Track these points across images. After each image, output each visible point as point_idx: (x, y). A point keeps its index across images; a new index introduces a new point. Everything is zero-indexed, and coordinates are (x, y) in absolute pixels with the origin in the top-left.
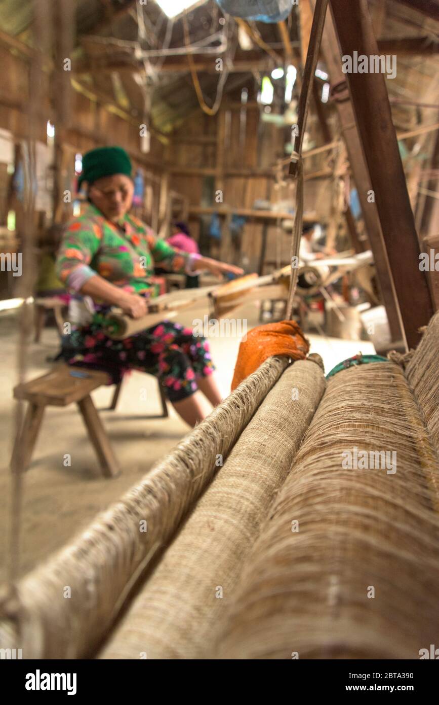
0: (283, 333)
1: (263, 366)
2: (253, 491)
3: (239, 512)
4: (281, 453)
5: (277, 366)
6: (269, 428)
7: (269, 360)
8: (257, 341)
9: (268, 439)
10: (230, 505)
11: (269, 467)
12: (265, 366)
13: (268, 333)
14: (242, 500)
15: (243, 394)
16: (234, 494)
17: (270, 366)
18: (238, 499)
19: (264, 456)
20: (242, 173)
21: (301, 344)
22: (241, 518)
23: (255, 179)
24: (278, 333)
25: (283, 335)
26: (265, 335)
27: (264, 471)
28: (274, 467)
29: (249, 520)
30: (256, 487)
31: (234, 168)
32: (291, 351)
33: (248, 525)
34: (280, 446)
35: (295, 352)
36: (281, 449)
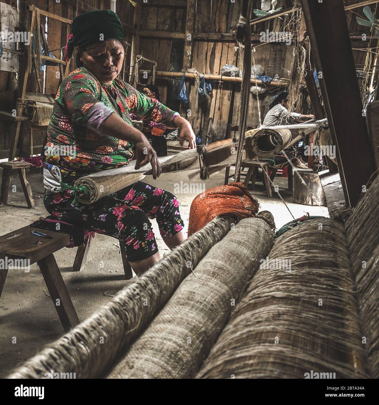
0: (230, 195)
1: (209, 225)
2: (177, 332)
3: (160, 351)
4: (212, 297)
5: (223, 225)
6: (203, 278)
7: (215, 220)
8: (205, 204)
9: (200, 287)
10: (152, 346)
11: (197, 311)
12: (210, 225)
13: (216, 195)
14: (165, 342)
15: (185, 252)
16: (158, 338)
17: (216, 225)
18: (161, 340)
19: (192, 303)
20: (211, 38)
21: (249, 204)
22: (162, 356)
23: (224, 43)
24: (225, 194)
25: (231, 196)
26: (212, 197)
27: (190, 315)
28: (202, 310)
29: (170, 356)
30: (180, 329)
31: (203, 32)
32: (238, 210)
33: (169, 360)
34: (212, 292)
35: (241, 211)
36: (212, 294)
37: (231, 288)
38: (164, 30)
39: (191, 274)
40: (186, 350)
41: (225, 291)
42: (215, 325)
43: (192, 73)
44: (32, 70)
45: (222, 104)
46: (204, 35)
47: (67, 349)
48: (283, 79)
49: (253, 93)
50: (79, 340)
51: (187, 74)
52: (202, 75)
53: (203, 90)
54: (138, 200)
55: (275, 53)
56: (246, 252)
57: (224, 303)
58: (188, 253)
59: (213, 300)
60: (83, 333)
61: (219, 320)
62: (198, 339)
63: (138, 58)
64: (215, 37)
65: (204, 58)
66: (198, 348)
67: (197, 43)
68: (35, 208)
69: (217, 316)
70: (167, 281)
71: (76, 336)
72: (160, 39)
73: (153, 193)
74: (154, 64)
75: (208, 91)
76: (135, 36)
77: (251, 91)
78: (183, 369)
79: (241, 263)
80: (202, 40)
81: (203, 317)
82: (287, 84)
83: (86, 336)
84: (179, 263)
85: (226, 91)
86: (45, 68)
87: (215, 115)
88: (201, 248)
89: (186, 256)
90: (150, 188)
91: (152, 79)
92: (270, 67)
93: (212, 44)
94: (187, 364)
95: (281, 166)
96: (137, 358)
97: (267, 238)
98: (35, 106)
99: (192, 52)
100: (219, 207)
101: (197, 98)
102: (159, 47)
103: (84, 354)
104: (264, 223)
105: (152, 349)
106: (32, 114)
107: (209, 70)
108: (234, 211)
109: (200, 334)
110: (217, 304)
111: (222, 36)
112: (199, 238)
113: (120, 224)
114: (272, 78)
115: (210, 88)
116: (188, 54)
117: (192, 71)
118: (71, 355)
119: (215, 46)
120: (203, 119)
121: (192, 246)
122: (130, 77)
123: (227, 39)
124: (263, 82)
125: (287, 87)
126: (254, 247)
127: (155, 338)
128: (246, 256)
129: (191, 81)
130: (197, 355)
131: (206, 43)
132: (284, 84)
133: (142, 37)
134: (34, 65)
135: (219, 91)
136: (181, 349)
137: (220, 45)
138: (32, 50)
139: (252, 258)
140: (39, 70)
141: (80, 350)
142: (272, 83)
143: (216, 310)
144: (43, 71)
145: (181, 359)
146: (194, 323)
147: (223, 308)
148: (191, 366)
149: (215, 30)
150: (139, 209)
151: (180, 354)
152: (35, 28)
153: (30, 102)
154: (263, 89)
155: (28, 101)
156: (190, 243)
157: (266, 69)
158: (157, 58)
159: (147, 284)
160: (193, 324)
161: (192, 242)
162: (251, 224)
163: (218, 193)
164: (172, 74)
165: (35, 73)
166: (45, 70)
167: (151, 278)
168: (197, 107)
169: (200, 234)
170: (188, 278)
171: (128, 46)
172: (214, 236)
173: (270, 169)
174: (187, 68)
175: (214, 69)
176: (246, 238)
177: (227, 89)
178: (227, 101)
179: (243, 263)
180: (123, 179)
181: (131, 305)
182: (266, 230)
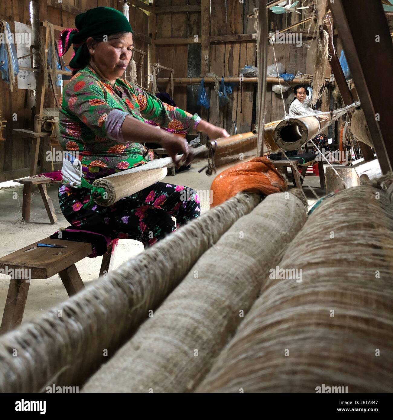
0: (253, 171)
1: (231, 200)
2: (194, 307)
3: (174, 328)
5: (247, 201)
6: (225, 251)
7: (238, 196)
8: (226, 182)
9: (221, 259)
11: (218, 284)
12: (233, 201)
13: (238, 173)
14: (179, 318)
15: (203, 225)
16: (171, 314)
17: (239, 201)
18: (174, 317)
19: (212, 275)
20: (228, 40)
21: (276, 181)
22: (176, 334)
23: (242, 44)
24: (248, 171)
25: (254, 173)
26: (234, 175)
27: (210, 288)
28: (224, 283)
29: (186, 334)
30: (198, 303)
31: (219, 35)
32: (262, 185)
33: (184, 339)
34: (236, 264)
35: (267, 186)
36: (236, 266)
37: (260, 261)
38: (180, 37)
39: (211, 249)
40: (207, 327)
41: (251, 264)
42: (241, 299)
43: (211, 77)
44: (49, 86)
45: (244, 107)
46: (220, 38)
47: (52, 325)
48: (306, 75)
49: (276, 92)
50: (69, 316)
51: (206, 79)
52: (221, 79)
53: (223, 94)
54: (159, 199)
55: (295, 49)
56: (274, 225)
57: (251, 277)
58: (207, 227)
59: (238, 272)
60: (74, 306)
61: (246, 295)
62: (221, 314)
63: (155, 66)
64: (232, 39)
65: (223, 61)
66: (221, 325)
67: (214, 46)
68: (58, 223)
69: (243, 290)
70: (182, 254)
71: (64, 310)
72: (176, 45)
73: (174, 189)
74: (172, 72)
75: (229, 94)
76: (150, 44)
77: (273, 90)
78: (204, 349)
79: (270, 236)
80: (219, 43)
81: (226, 290)
82: (310, 80)
83: (77, 309)
84: (196, 236)
85: (247, 92)
86: (62, 83)
87: (238, 118)
88: (223, 223)
89: (205, 229)
90: (171, 186)
91: (170, 86)
92: (291, 65)
93: (229, 46)
94: (208, 344)
95: (311, 163)
96: (145, 338)
97: (298, 212)
98: (54, 121)
99: (210, 56)
100: (241, 183)
101: (218, 102)
102: (175, 55)
103: (74, 331)
104: (294, 197)
105: (164, 327)
106: (50, 130)
107: (228, 73)
108: (259, 186)
109: (223, 309)
110: (243, 277)
111: (239, 36)
112: (219, 212)
113: (142, 224)
114: (294, 75)
115: (230, 91)
116: (206, 59)
117: (211, 76)
118: (56, 331)
119: (232, 47)
120: (225, 123)
121: (211, 220)
122: (148, 86)
123: (244, 39)
124: (285, 80)
125: (311, 83)
126: (284, 220)
127: (167, 315)
128: (275, 228)
129: (210, 85)
130: (220, 334)
131: (223, 46)
132: (307, 80)
133: (157, 46)
134: (50, 80)
135: (240, 93)
136: (200, 325)
137: (237, 46)
138: (48, 65)
139: (283, 231)
140: (56, 85)
141: (69, 326)
142: (294, 80)
143: (242, 283)
144: (60, 86)
145: (199, 337)
146: (215, 296)
147: (251, 282)
148: (214, 346)
149: (231, 32)
150: (161, 208)
151: (199, 332)
152: (50, 44)
153: (48, 118)
154: (285, 88)
155: (47, 116)
156: (209, 217)
157: (288, 67)
158: (174, 66)
159: (157, 255)
160: (214, 298)
161: (211, 216)
162: (279, 198)
163: (239, 171)
164: (191, 80)
165: (52, 89)
166: (62, 85)
167: (162, 250)
168: (219, 111)
169: (220, 208)
170: (208, 252)
171: (144, 55)
172: (237, 212)
173: (299, 167)
174: (205, 72)
175: (234, 71)
176: (274, 211)
177: (249, 91)
178: (249, 102)
179: (272, 236)
180: (142, 181)
181: (137, 277)
182: (297, 204)
